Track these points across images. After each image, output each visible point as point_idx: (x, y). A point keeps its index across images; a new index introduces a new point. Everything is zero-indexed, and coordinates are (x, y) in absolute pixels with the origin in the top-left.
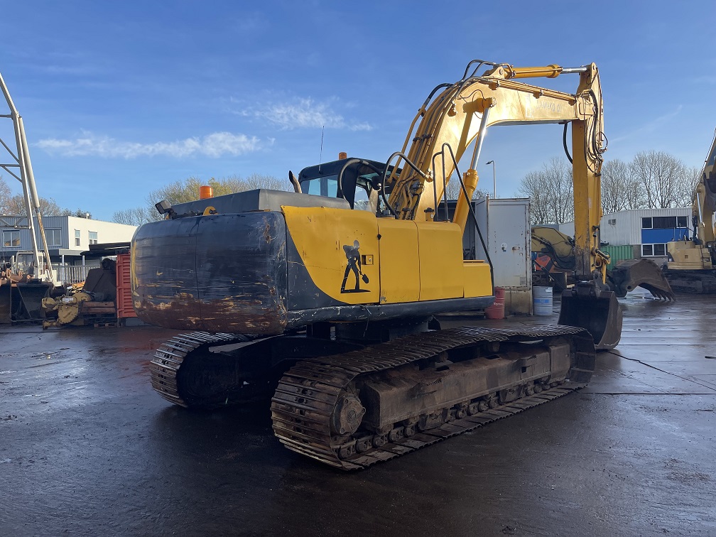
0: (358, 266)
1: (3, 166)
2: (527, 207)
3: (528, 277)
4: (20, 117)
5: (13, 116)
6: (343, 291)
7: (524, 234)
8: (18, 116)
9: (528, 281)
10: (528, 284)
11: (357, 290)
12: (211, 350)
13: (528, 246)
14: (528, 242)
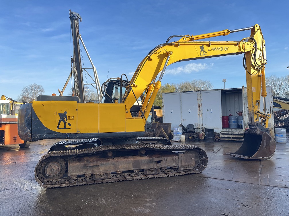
0: (66, 120)
1: (91, 84)
2: (271, 90)
3: (272, 124)
4: (95, 68)
5: (93, 68)
6: (58, 128)
7: (269, 103)
8: (94, 68)
9: (272, 125)
10: (272, 127)
11: (65, 128)
12: (66, 146)
13: (271, 109)
14: (271, 107)
